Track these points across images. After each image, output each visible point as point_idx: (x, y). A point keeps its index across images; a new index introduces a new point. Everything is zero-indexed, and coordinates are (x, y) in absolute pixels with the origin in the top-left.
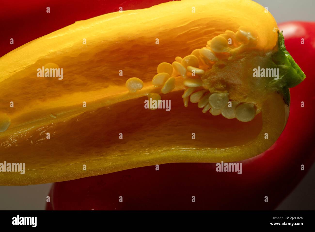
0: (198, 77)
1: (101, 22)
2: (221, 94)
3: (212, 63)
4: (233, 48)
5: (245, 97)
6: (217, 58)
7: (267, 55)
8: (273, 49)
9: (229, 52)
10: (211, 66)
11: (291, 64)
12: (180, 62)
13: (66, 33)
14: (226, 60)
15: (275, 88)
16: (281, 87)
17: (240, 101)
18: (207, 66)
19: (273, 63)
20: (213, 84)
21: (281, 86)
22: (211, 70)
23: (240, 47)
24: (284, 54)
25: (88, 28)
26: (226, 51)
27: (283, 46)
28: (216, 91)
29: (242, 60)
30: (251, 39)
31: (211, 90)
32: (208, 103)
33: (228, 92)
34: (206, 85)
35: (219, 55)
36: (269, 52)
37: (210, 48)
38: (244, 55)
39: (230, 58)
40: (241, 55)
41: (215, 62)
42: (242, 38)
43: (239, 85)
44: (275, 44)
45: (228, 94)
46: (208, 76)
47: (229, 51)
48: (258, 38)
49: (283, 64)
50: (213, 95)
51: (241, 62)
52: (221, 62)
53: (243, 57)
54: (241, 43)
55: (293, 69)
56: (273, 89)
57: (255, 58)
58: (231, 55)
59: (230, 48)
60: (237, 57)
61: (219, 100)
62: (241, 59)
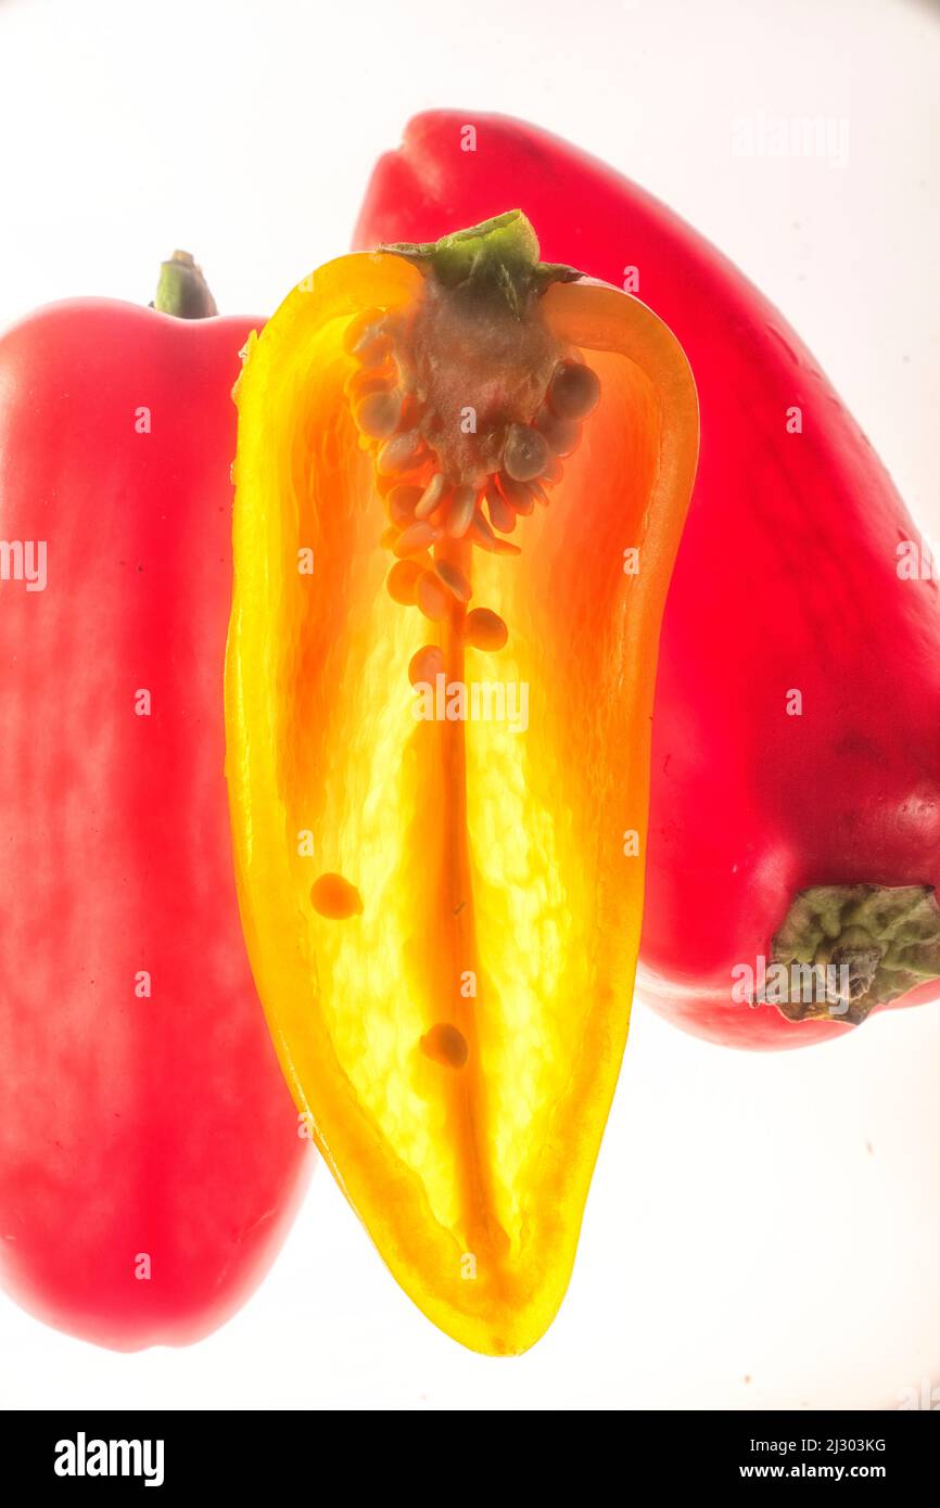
0: (452, 496)
1: (241, 711)
2: (512, 443)
3: (420, 451)
4: (396, 382)
5: (535, 383)
6: (413, 431)
7: (436, 296)
8: (424, 276)
9: (405, 394)
10: (429, 455)
11: (476, 236)
12: (398, 534)
13: (248, 812)
14: (424, 407)
15: (530, 297)
16: (532, 281)
17: (541, 402)
18: (427, 464)
19: (462, 285)
20: (478, 458)
21: (529, 279)
22: (439, 455)
23: (398, 363)
24: (444, 252)
25: (248, 749)
26: (400, 403)
27: (423, 247)
28: (500, 454)
29: (434, 365)
30: (384, 328)
31: (493, 468)
32: (525, 483)
33: (510, 424)
34: (478, 479)
35: (407, 423)
36: (429, 289)
37: (380, 444)
38: (423, 357)
39: (421, 397)
40: (420, 364)
41: (420, 436)
42: (374, 353)
43: (497, 392)
44: (412, 268)
45: (513, 425)
46: (455, 464)
47: (401, 395)
48: (384, 309)
49: (471, 259)
50: (507, 466)
51: (437, 369)
52: (426, 422)
53: (426, 361)
54: (388, 358)
55: (489, 237)
56: (529, 303)
57: (437, 329)
58: (413, 392)
59: (395, 389)
60: (423, 378)
61: (525, 453)
62: (429, 365)
